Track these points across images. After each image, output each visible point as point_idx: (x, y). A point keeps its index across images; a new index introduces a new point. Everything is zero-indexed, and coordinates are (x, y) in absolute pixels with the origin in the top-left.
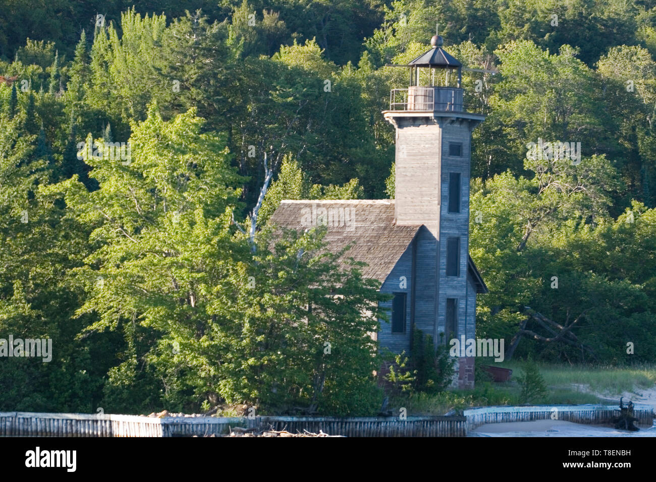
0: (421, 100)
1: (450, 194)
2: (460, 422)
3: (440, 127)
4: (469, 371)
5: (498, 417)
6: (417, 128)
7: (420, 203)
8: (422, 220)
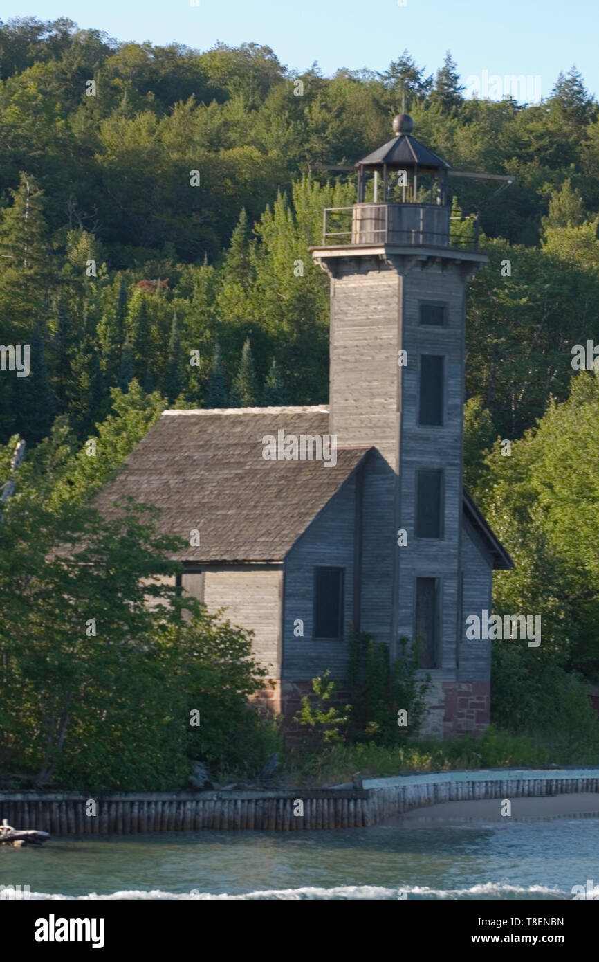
0: (369, 226)
1: (423, 392)
2: (356, 800)
3: (399, 273)
4: (477, 705)
5: (477, 790)
6: (364, 276)
7: (369, 410)
8: (371, 439)
